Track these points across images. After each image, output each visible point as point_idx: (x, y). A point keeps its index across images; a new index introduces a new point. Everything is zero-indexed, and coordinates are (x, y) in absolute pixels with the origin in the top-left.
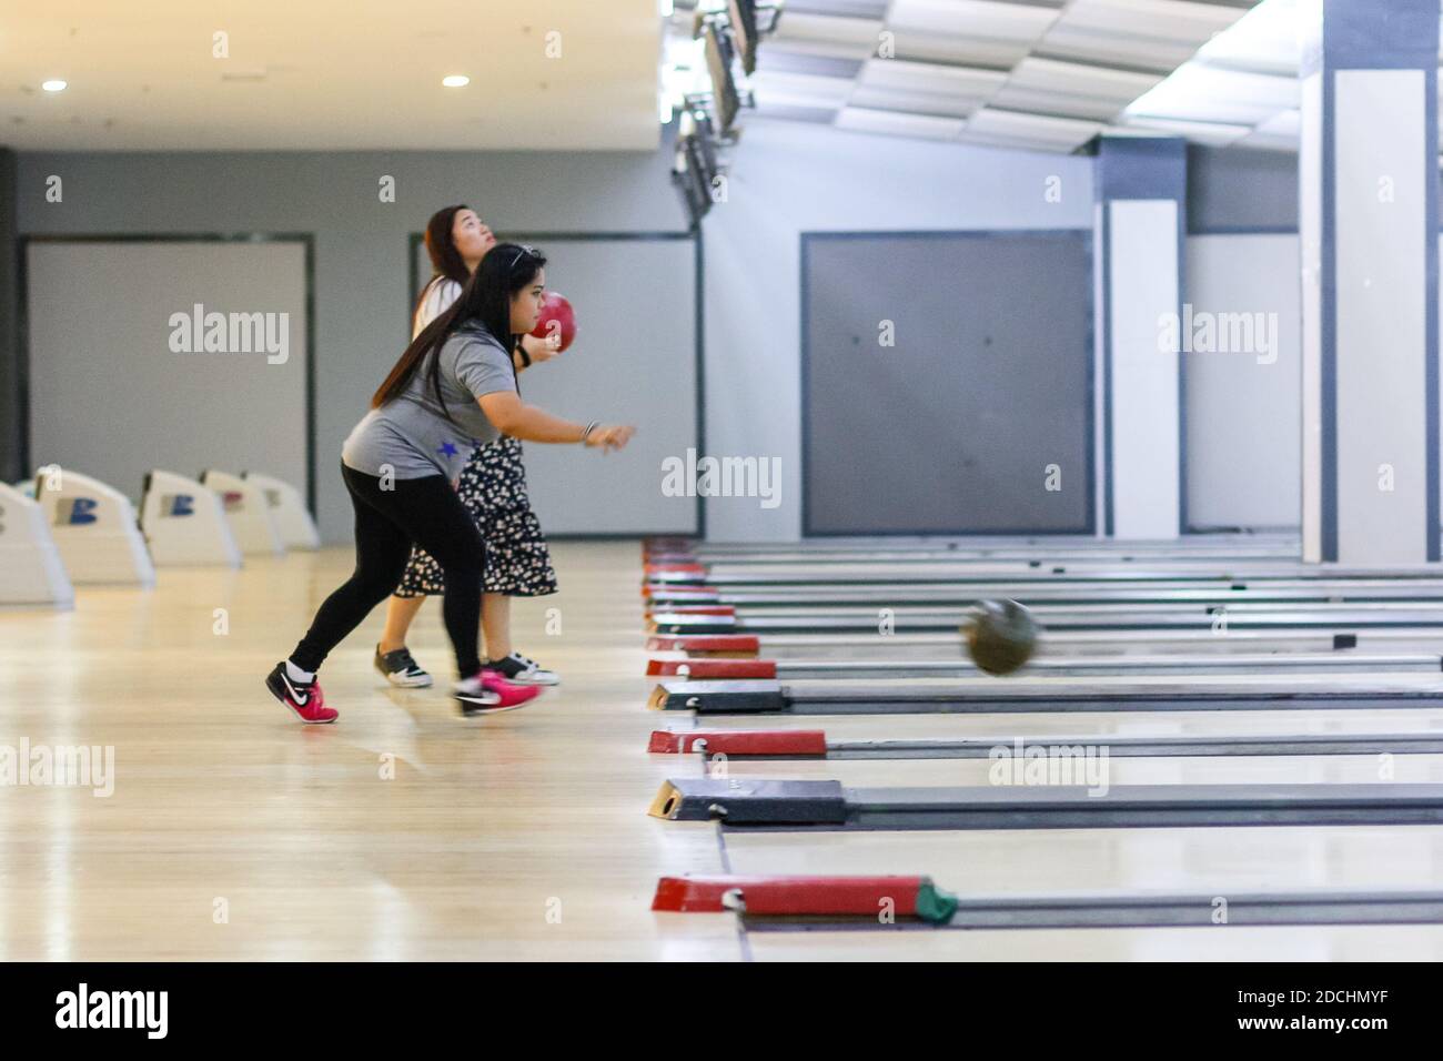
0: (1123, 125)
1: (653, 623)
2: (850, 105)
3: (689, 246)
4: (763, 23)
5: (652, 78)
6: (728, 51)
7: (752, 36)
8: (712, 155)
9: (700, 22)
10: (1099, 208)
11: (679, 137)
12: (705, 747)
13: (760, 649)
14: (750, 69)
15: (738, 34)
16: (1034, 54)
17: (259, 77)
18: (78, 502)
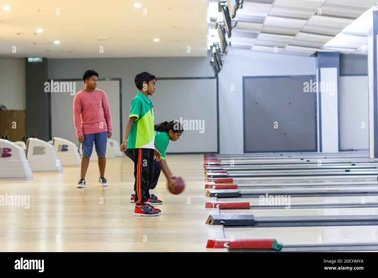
0: (324, 49)
1: (206, 175)
2: (255, 45)
3: (215, 80)
4: (233, 24)
5: (205, 38)
6: (224, 32)
7: (230, 28)
8: (220, 57)
9: (217, 25)
10: (317, 70)
11: (212, 53)
12: (219, 206)
13: (233, 181)
14: (230, 36)
15: (227, 28)
16: (301, 32)
17: (108, 40)
18: (63, 146)
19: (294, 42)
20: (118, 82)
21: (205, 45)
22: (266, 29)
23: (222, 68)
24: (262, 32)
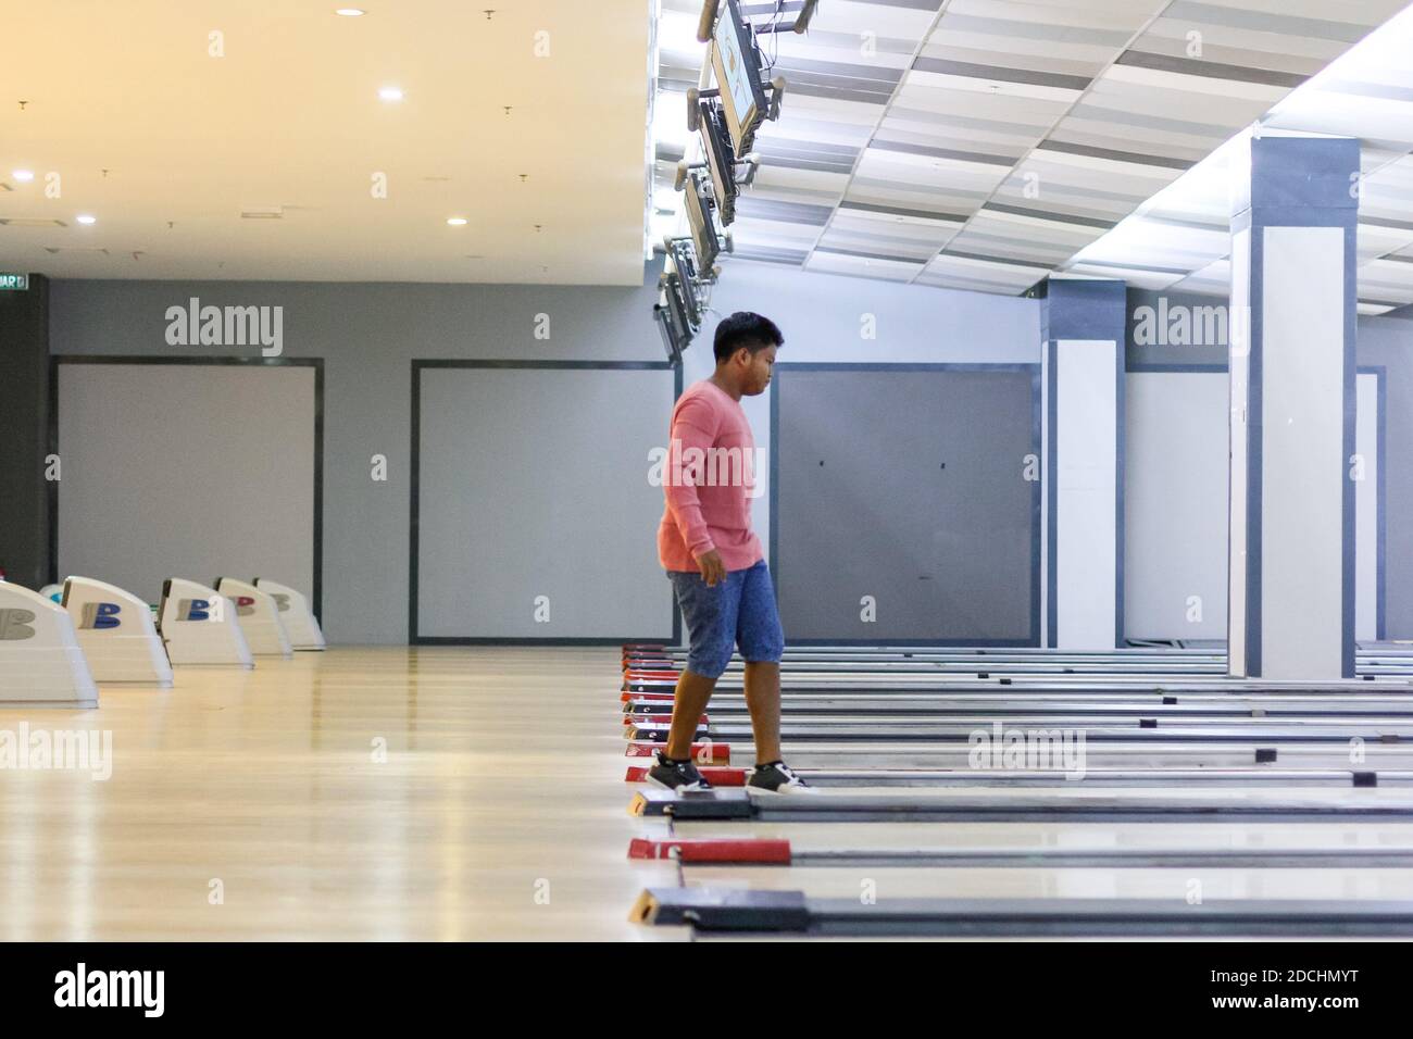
0: (1068, 270)
1: (633, 729)
2: (817, 248)
3: (670, 375)
4: (741, 171)
5: (639, 221)
6: (707, 204)
7: (731, 188)
8: (692, 294)
9: (683, 174)
10: (1046, 345)
11: (662, 276)
12: (679, 853)
13: (731, 756)
14: (728, 219)
15: (715, 185)
16: (988, 206)
17: (276, 216)
18: (103, 606)
19: (960, 244)
20: (309, 373)
21: (638, 243)
22: (861, 192)
23: (695, 330)
24: (844, 204)
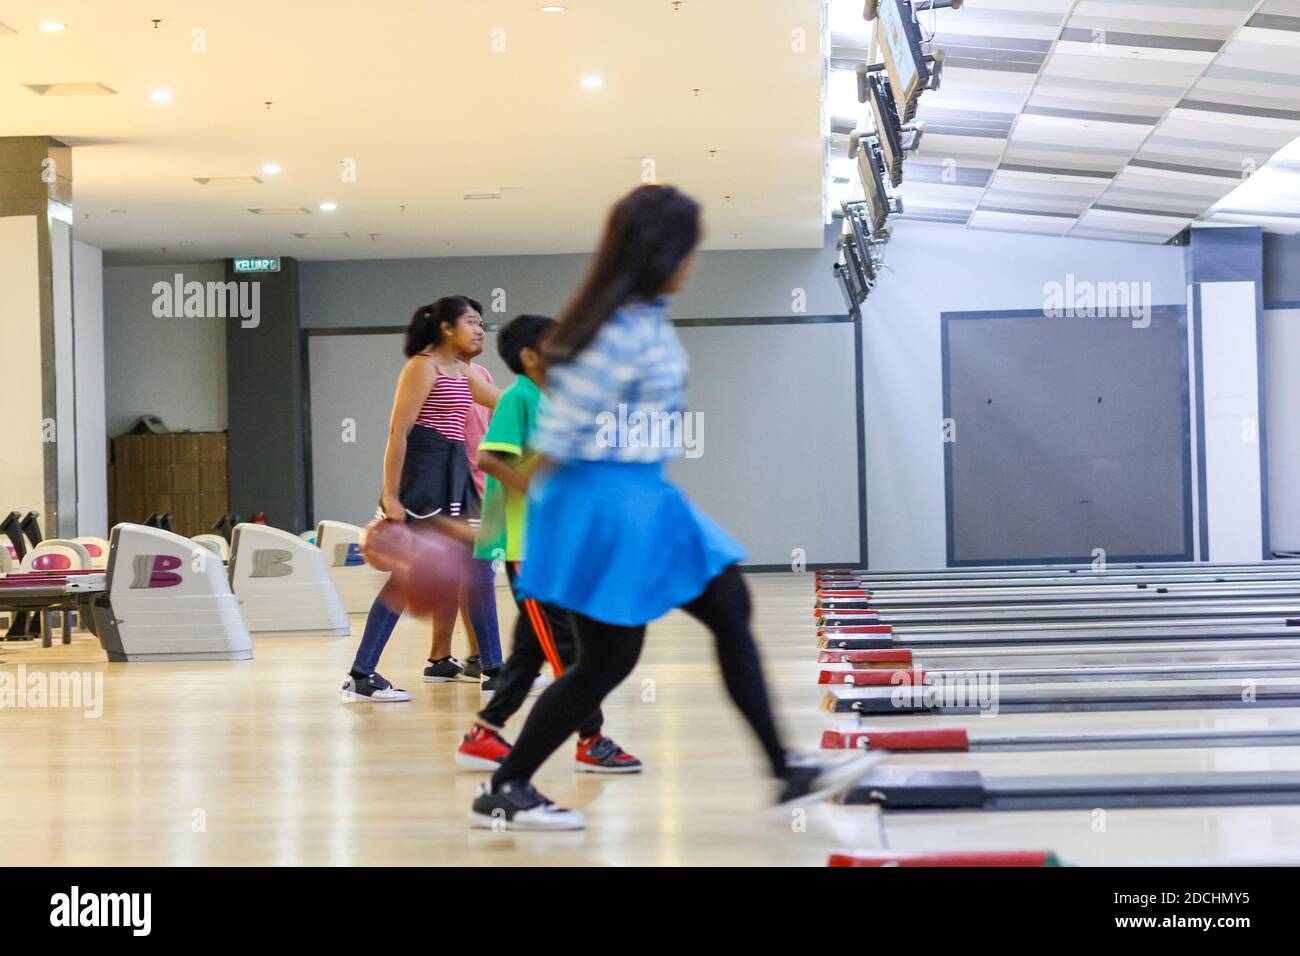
0: (1208, 218)
1: (824, 639)
2: (979, 208)
3: (850, 326)
4: (907, 142)
5: (818, 187)
6: (878, 166)
7: (898, 153)
8: (867, 251)
9: (855, 143)
10: (1190, 288)
11: (840, 237)
12: (867, 743)
13: (913, 660)
14: (897, 180)
15: (886, 152)
16: (1134, 162)
17: (494, 197)
18: (353, 546)
19: (1110, 198)
21: (818, 209)
22: (1017, 155)
23: (871, 285)
24: (1002, 166)
